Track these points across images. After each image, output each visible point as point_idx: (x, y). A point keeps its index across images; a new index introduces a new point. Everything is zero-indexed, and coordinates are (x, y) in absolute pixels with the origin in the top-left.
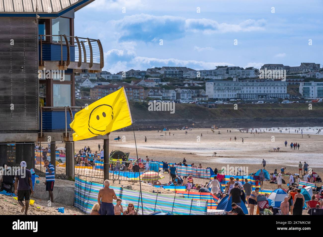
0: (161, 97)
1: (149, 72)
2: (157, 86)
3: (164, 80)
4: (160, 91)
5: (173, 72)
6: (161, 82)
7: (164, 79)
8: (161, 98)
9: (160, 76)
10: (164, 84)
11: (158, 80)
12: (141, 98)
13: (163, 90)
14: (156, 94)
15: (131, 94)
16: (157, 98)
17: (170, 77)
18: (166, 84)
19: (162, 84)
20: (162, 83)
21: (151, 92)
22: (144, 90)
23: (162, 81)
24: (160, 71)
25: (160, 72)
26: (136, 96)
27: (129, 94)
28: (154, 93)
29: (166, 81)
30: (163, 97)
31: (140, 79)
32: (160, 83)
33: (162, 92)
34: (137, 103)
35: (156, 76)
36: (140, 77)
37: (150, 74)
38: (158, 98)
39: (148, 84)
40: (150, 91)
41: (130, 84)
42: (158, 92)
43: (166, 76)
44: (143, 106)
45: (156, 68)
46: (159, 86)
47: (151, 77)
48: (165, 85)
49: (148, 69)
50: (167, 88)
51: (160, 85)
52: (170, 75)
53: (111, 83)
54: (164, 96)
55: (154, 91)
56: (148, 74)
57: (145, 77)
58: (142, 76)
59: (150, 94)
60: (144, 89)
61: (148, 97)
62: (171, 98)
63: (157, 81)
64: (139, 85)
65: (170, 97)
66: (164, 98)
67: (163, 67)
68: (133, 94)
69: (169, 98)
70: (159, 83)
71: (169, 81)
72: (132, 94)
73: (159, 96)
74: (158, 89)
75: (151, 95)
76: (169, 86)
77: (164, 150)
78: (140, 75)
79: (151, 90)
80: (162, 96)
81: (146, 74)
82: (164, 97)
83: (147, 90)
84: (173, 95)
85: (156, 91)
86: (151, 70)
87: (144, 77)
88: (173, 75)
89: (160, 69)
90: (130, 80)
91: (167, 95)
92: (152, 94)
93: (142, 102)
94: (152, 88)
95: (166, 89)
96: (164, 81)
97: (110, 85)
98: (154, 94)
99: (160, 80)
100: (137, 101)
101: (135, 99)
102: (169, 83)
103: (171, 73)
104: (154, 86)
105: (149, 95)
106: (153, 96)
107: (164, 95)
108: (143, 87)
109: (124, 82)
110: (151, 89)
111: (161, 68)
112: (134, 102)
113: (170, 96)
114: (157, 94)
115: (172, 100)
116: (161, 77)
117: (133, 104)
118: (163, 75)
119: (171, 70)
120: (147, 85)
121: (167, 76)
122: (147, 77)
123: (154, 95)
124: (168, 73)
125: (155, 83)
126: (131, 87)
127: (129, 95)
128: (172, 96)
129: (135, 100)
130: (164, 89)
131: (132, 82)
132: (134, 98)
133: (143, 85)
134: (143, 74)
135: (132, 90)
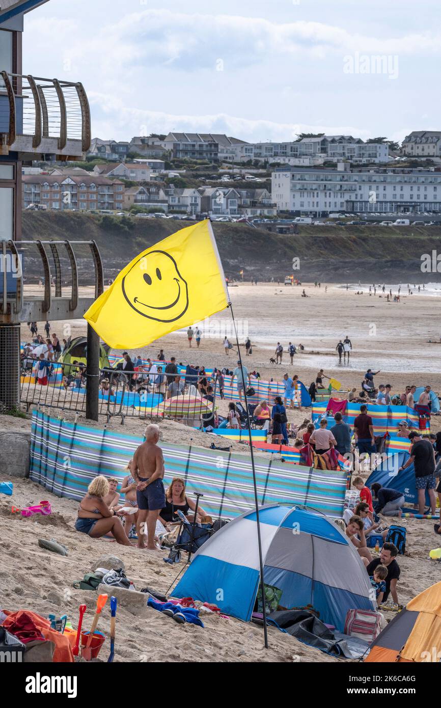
0: (164, 206)
1: (136, 145)
2: (156, 180)
3: (172, 164)
4: (162, 193)
5: (194, 146)
6: (166, 169)
7: (173, 162)
8: (166, 209)
9: (164, 155)
10: (172, 174)
11: (159, 165)
12: (118, 208)
13: (170, 188)
14: (153, 197)
15: (94, 197)
16: (156, 207)
17: (187, 158)
18: (178, 174)
19: (167, 175)
20: (168, 171)
21: (140, 193)
22: (126, 187)
23: (168, 167)
24: (162, 143)
25: (163, 146)
26: (104, 203)
27: (88, 197)
28: (149, 197)
29: (178, 167)
30: (169, 206)
31: (114, 161)
32: (164, 172)
33: (167, 193)
34: (106, 218)
35: (154, 154)
36: (116, 156)
37: (138, 151)
38: (158, 207)
39: (133, 175)
40: (139, 190)
41: (91, 174)
42: (158, 193)
43: (178, 156)
44: (121, 225)
45: (154, 136)
46: (161, 178)
47: (143, 157)
48: (175, 176)
49: (135, 139)
50: (180, 184)
51: (163, 177)
52: (186, 152)
53: (45, 170)
54: (171, 203)
55: (148, 190)
56: (133, 150)
57: (127, 157)
58: (121, 155)
59: (139, 197)
60: (124, 186)
61: (135, 204)
62: (189, 209)
63: (154, 167)
64: (113, 175)
65: (187, 206)
66: (171, 209)
67: (170, 133)
68: (99, 197)
69: (183, 209)
70: (161, 172)
71: (185, 169)
72: (97, 198)
73: (160, 204)
74: (158, 187)
75: (142, 201)
76: (185, 180)
77: (178, 335)
78: (116, 153)
79: (141, 188)
80: (167, 204)
81: (130, 151)
82: (173, 206)
83: (133, 188)
84: (193, 202)
85: (153, 190)
86: (143, 140)
87: (125, 156)
88: (194, 154)
89: (162, 138)
90: (92, 162)
91: (179, 201)
92: (144, 197)
93: (119, 217)
94: (145, 184)
95: (176, 186)
96: (174, 166)
97: (44, 174)
98: (147, 198)
99: (163, 166)
100: (107, 214)
101: (103, 209)
102: (185, 171)
103: (190, 148)
104: (148, 180)
105: (136, 201)
106: (146, 204)
107: (172, 201)
108: (122, 180)
109: (78, 169)
110: (141, 185)
111: (165, 136)
112: (100, 216)
113: (186, 204)
114: (156, 198)
115: (191, 213)
116: (164, 157)
117: (99, 220)
118: (170, 154)
119: (190, 142)
120: (132, 177)
121: (181, 156)
122: (132, 156)
123: (149, 201)
124: (181, 148)
125: (152, 171)
126: (93, 180)
127: (90, 199)
128: (191, 204)
129: (103, 212)
130: (172, 185)
131: (96, 168)
132: (102, 207)
133: (122, 176)
134: (121, 150)
135: (97, 187)
